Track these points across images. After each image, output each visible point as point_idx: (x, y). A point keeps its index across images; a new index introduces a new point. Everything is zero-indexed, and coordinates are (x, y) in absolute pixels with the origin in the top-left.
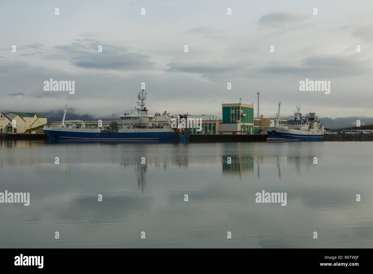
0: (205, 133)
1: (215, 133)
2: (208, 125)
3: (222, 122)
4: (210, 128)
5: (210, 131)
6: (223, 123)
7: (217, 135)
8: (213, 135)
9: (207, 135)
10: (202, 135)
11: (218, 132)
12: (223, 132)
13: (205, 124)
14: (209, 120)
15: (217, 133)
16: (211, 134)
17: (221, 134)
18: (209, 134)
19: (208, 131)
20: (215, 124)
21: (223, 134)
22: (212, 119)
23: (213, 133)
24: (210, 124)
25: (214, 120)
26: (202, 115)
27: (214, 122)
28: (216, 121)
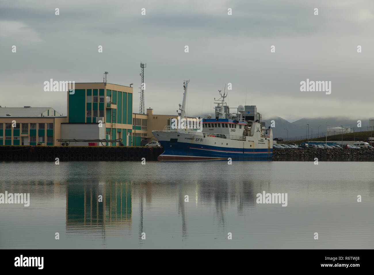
0: (31, 143)
1: (52, 144)
2: (37, 126)
3: (68, 121)
4: (41, 134)
5: (41, 138)
6: (69, 123)
7: (56, 148)
8: (48, 147)
9: (36, 148)
10: (24, 147)
11: (59, 141)
12: (70, 141)
13: (31, 124)
14: (40, 116)
15: (57, 144)
16: (44, 145)
17: (65, 146)
18: (39, 144)
19: (38, 140)
20: (51, 125)
21: (69, 145)
22: (45, 115)
23: (48, 144)
24: (42, 125)
25: (50, 116)
26: (25, 107)
27: (51, 121)
28: (54, 118)
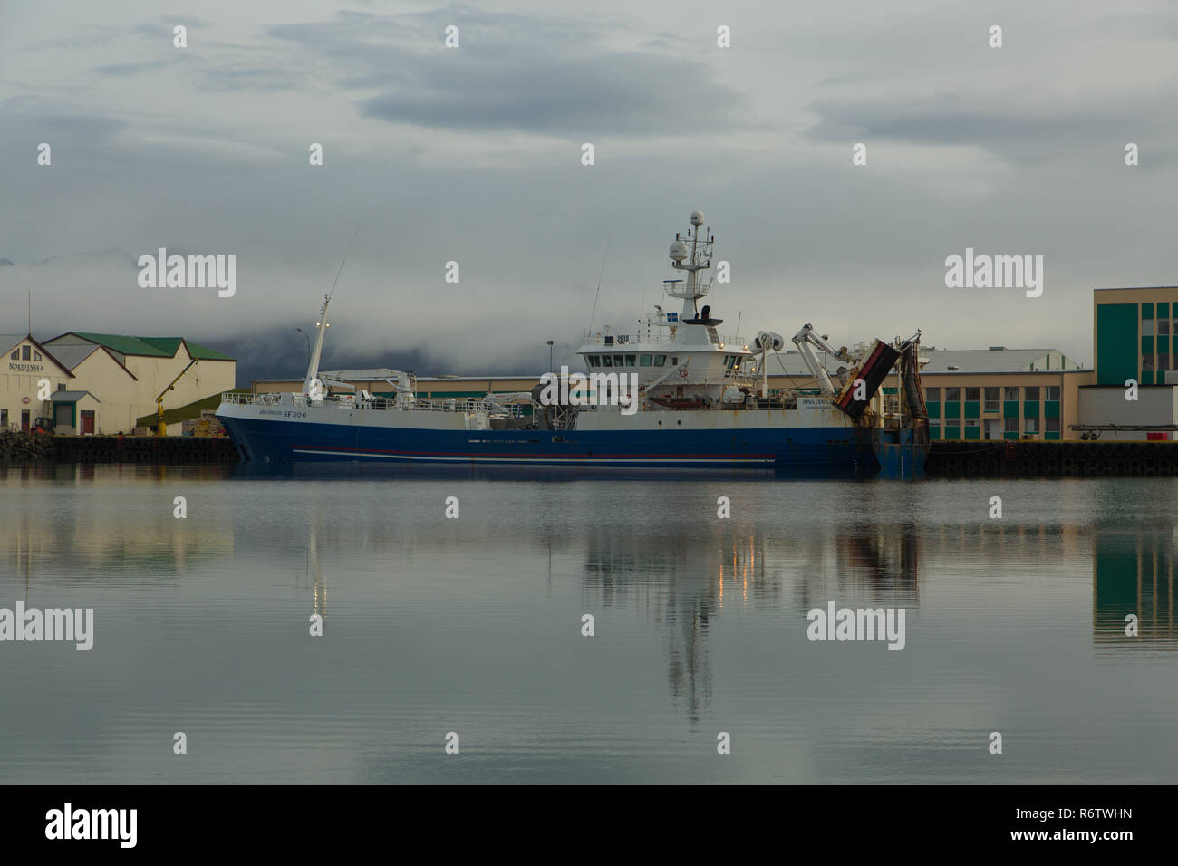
0: (1006, 435)
1: (1057, 436)
2: (1022, 393)
3: (1095, 382)
4: (1032, 413)
5: (1032, 423)
6: (1100, 385)
7: (1067, 445)
8: (1049, 443)
9: (1019, 445)
10: (991, 445)
11: (1075, 428)
12: (1101, 428)
13: (1007, 388)
14: (1027, 369)
15: (1069, 436)
16: (1039, 438)
17: (1090, 441)
18: (1026, 437)
19: (1024, 427)
20: (1056, 392)
21: (1099, 439)
22: (1040, 366)
23: (1047, 436)
24: (1032, 392)
25: (1053, 368)
26: (992, 349)
27: (1055, 382)
28: (1061, 374)
